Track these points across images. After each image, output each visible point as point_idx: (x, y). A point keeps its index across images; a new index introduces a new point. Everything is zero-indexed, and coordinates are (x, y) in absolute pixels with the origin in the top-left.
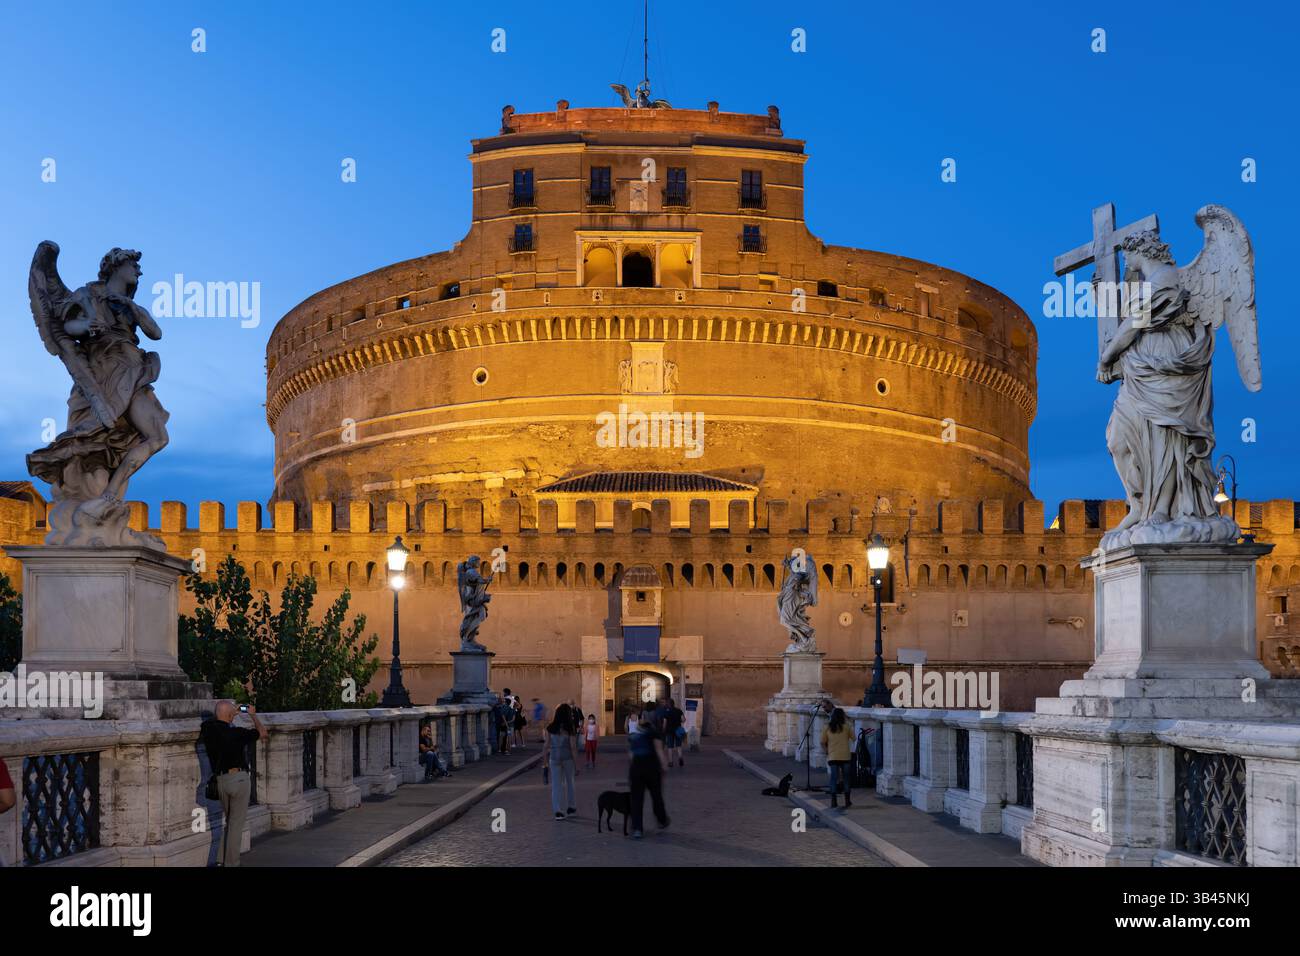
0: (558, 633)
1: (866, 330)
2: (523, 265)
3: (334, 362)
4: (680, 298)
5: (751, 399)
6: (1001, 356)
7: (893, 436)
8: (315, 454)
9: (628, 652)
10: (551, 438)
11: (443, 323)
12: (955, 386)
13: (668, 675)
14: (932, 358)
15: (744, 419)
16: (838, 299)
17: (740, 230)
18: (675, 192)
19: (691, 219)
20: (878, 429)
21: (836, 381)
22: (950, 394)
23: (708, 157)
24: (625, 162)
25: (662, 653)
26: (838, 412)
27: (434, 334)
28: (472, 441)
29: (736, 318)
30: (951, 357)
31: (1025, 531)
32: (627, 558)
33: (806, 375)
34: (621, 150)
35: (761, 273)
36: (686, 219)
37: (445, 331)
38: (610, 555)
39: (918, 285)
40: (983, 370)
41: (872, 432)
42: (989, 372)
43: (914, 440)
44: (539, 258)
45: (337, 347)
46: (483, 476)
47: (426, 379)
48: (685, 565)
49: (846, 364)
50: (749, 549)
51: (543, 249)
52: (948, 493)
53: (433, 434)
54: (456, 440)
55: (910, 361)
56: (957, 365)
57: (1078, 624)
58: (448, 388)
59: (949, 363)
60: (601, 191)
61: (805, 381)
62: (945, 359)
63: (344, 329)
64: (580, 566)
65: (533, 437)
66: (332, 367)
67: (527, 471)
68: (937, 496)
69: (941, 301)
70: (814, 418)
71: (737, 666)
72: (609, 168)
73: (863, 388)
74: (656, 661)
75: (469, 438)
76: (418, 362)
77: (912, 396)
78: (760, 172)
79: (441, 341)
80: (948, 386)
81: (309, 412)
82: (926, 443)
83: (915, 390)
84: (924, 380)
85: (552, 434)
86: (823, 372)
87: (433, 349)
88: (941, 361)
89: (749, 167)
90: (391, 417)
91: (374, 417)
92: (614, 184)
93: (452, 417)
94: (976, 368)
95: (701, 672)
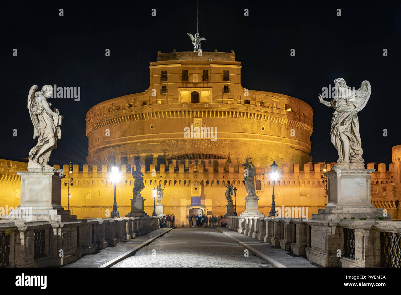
0: (174, 199)
1: (258, 113)
2: (164, 97)
3: (110, 121)
4: (207, 106)
5: (226, 133)
6: (299, 117)
7: (266, 142)
8: (104, 146)
9: (192, 203)
10: (171, 144)
11: (141, 112)
12: (284, 127)
13: (203, 209)
14: (277, 120)
15: (224, 138)
16: (250, 105)
17: (223, 87)
18: (205, 77)
19: (209, 84)
20: (261, 140)
21: (249, 127)
22: (283, 129)
23: (214, 67)
24: (192, 69)
25: (201, 204)
26: (250, 136)
27: (139, 114)
28: (150, 145)
29: (222, 111)
30: (283, 119)
31: (294, 172)
32: (192, 179)
33: (241, 126)
34: (190, 66)
35: (229, 98)
36: (208, 84)
37: (142, 114)
38: (188, 178)
39: (273, 100)
40: (293, 122)
41: (260, 141)
42: (295, 122)
43: (272, 143)
44: (168, 95)
45: (111, 117)
46: (153, 154)
47: (137, 127)
48: (207, 181)
49: (253, 123)
50: (223, 177)
51: (170, 93)
52: (282, 157)
53: (139, 142)
54: (145, 144)
55: (271, 121)
56: (285, 121)
57: (308, 196)
58: (143, 130)
59: (282, 121)
60: (185, 76)
61: (241, 128)
62: (281, 120)
63: (113, 112)
64: (180, 181)
65: (166, 143)
66: (110, 122)
67: (165, 153)
68: (279, 158)
69: (280, 103)
70: (243, 138)
71: (220, 207)
72: (187, 70)
73: (257, 129)
74: (200, 206)
75: (149, 144)
76: (135, 122)
77: (271, 130)
78: (229, 71)
79: (141, 117)
80: (282, 127)
81: (102, 134)
82: (275, 143)
83: (272, 129)
84: (275, 126)
85: (172, 143)
86: (246, 125)
87: (139, 119)
88: (280, 120)
89: (225, 70)
90: (127, 137)
91: (122, 137)
92: (189, 75)
93: (144, 138)
94: (291, 121)
95: (211, 208)
